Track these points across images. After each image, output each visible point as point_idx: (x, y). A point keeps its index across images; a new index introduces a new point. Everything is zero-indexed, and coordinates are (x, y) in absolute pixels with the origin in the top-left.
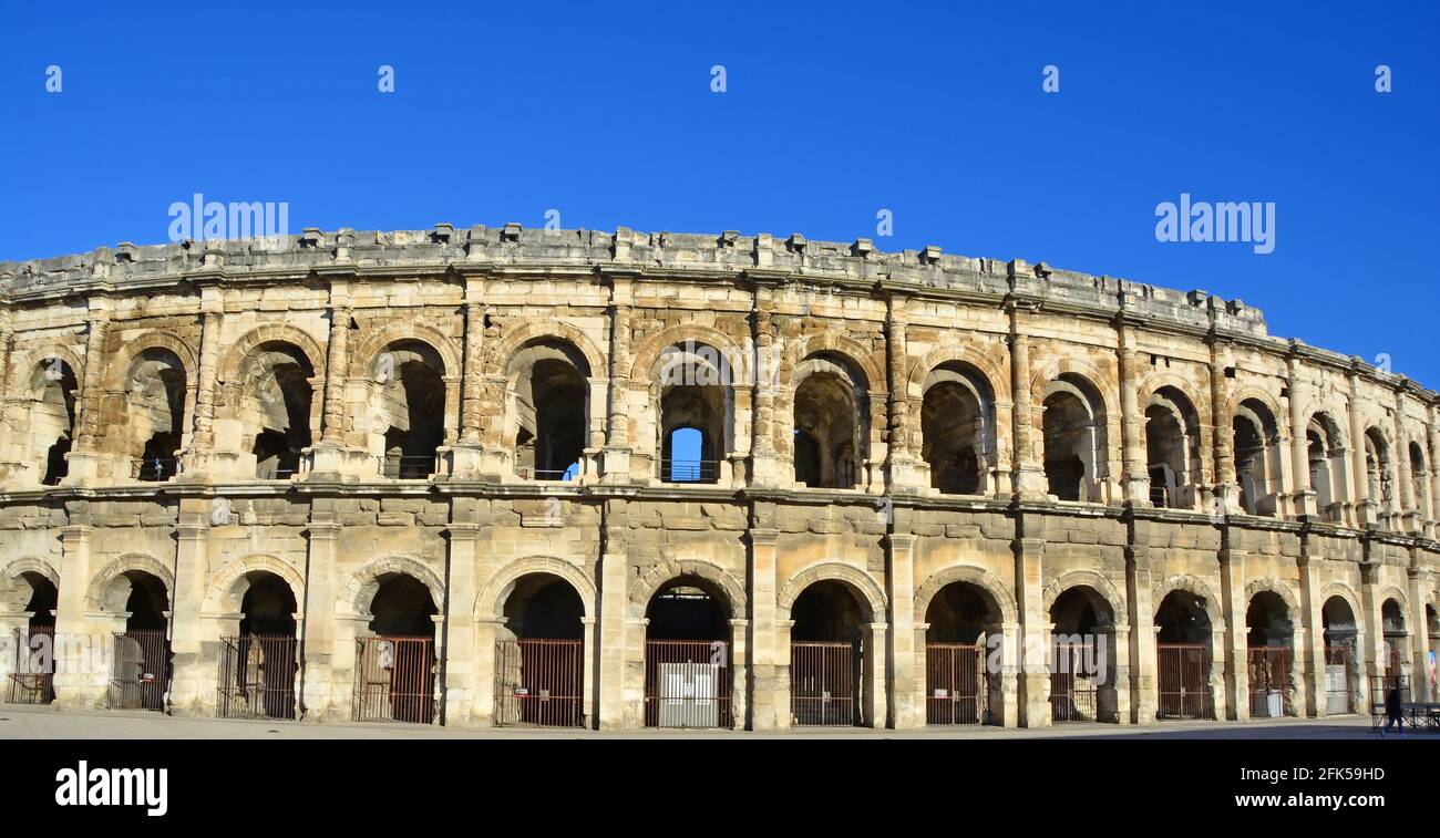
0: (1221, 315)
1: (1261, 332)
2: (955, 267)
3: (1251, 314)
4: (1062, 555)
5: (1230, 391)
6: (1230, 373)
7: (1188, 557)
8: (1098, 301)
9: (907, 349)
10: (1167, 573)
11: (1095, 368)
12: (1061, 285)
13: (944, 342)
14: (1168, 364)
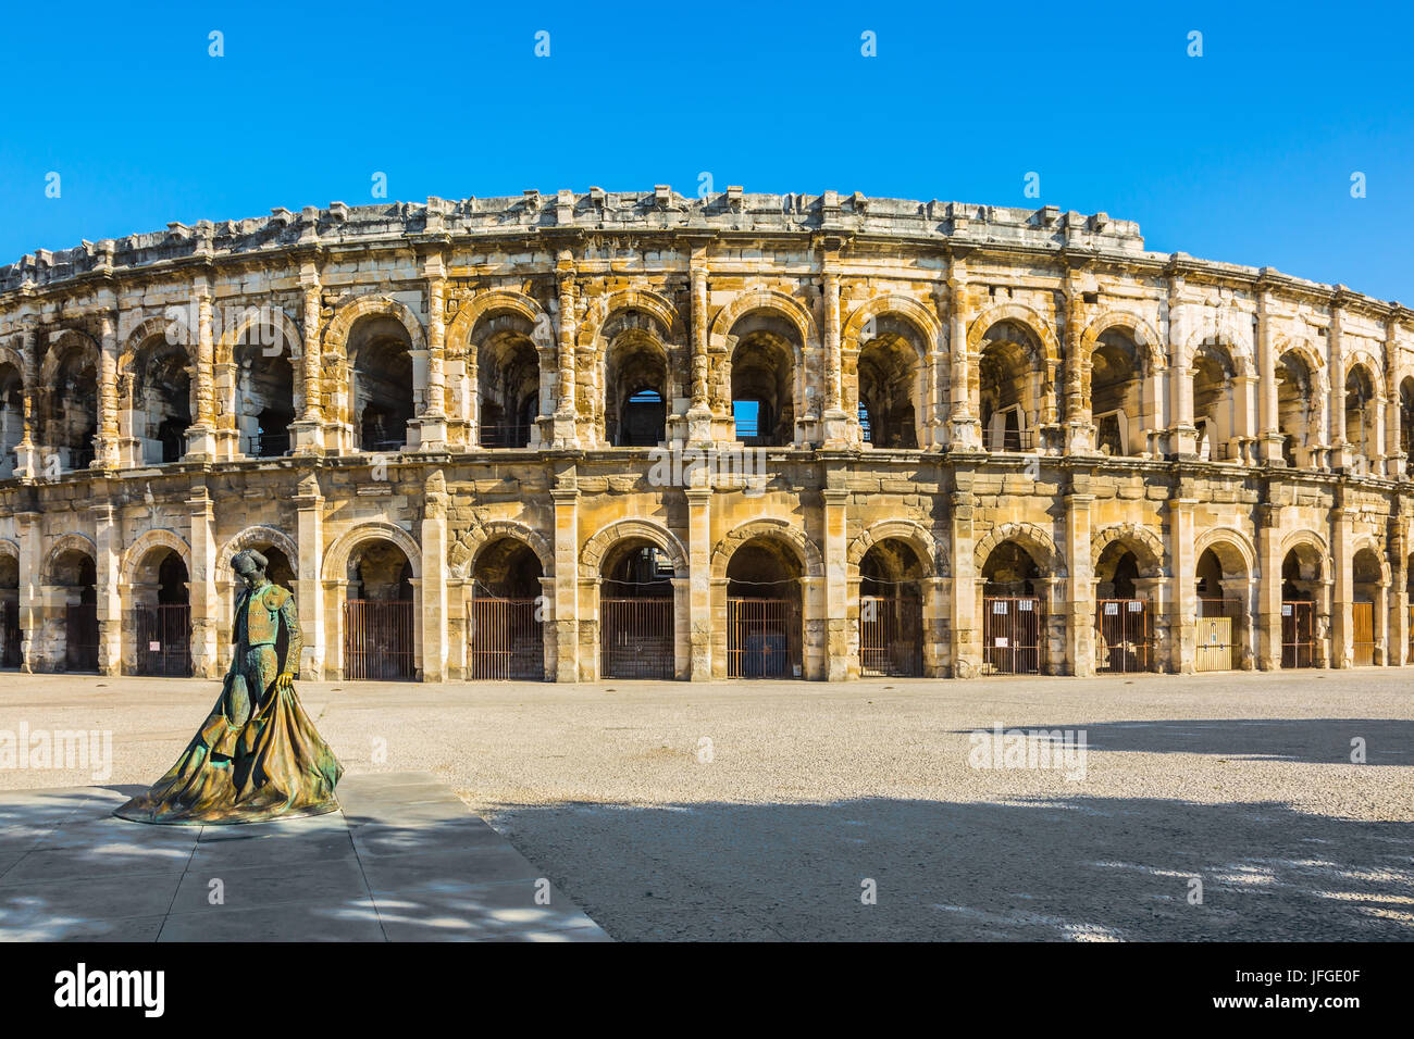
0: (1077, 233)
1: (1135, 249)
2: (763, 206)
3: (1122, 229)
4: (875, 507)
5: (1090, 318)
6: (1090, 298)
7: (1025, 503)
8: (924, 229)
9: (709, 299)
10: (997, 523)
11: (920, 305)
12: (880, 216)
13: (749, 289)
14: (1010, 295)
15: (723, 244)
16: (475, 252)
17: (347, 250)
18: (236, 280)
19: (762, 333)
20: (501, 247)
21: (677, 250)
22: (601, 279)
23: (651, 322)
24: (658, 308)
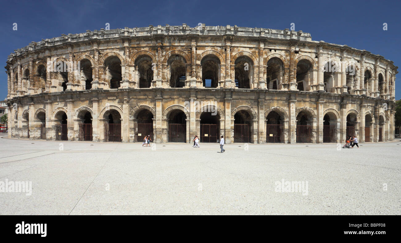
0: (294, 36)
1: (309, 40)
2: (211, 29)
3: (306, 35)
4: (238, 103)
5: (297, 57)
6: (296, 52)
7: (278, 102)
8: (253, 35)
9: (196, 52)
10: (271, 106)
11: (251, 54)
12: (241, 31)
13: (207, 50)
14: (275, 51)
15: (200, 38)
16: (137, 41)
17: (105, 40)
18: (78, 48)
19: (210, 61)
20: (143, 39)
21: (188, 40)
22: (168, 47)
23: (182, 58)
24: (183, 54)
